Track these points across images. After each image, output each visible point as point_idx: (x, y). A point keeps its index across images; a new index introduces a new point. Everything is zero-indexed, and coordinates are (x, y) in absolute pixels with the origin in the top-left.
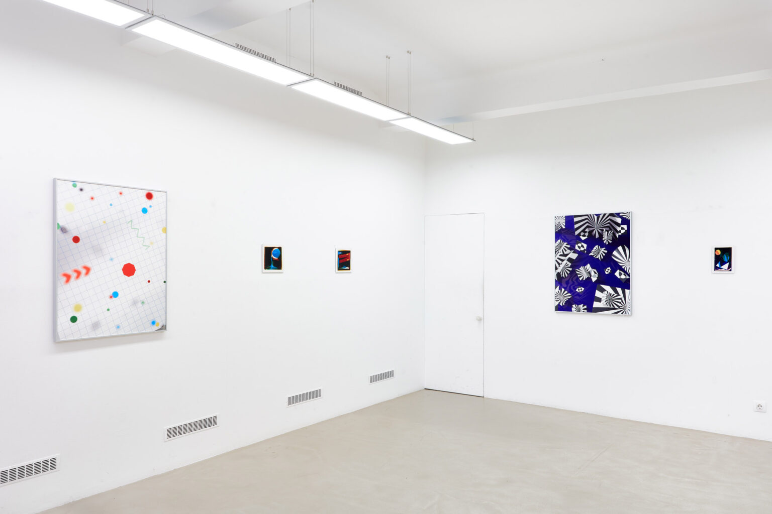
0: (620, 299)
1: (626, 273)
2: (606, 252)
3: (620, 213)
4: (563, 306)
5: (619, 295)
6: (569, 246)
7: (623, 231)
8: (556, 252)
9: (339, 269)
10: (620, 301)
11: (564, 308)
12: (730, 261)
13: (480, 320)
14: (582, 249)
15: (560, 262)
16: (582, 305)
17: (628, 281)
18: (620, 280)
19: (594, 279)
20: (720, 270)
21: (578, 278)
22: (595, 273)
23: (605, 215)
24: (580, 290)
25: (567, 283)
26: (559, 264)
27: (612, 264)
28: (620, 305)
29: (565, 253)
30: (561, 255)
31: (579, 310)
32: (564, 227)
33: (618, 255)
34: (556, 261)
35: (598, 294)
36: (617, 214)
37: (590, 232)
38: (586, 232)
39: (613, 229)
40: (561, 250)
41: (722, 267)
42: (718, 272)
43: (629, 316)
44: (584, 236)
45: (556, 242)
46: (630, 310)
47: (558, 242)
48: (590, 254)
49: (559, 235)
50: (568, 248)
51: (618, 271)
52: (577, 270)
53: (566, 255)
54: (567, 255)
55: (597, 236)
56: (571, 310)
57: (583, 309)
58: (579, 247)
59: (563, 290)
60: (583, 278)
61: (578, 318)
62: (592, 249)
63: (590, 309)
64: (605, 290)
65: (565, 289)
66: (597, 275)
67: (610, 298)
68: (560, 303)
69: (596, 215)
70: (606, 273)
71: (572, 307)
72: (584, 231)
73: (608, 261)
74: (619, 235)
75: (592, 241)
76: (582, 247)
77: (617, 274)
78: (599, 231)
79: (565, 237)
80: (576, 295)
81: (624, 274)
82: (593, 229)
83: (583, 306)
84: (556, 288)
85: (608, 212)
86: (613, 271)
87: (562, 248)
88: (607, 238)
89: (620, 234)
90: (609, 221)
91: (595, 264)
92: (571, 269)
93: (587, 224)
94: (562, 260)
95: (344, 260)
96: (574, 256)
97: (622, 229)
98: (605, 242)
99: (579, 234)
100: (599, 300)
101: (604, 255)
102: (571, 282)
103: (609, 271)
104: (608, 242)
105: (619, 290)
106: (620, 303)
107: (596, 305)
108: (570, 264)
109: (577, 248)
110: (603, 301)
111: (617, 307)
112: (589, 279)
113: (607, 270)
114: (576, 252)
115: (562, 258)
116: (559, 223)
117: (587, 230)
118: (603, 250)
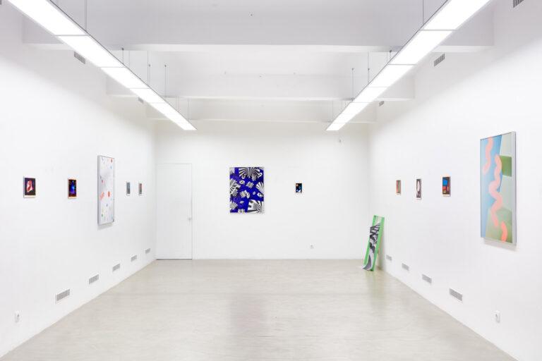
0: (260, 206)
1: (262, 194)
5: (259, 204)
8: (230, 184)
11: (235, 211)
12: (301, 189)
13: (190, 219)
17: (263, 197)
18: (259, 197)
19: (248, 197)
21: (241, 197)
22: (249, 194)
23: (252, 168)
24: (242, 202)
25: (236, 199)
26: (232, 190)
27: (256, 190)
31: (241, 212)
32: (234, 173)
33: (258, 186)
34: (230, 188)
35: (250, 204)
36: (258, 167)
39: (256, 174)
40: (233, 184)
41: (298, 191)
42: (297, 193)
43: (264, 214)
44: (243, 177)
45: (230, 179)
46: (264, 211)
49: (232, 176)
50: (236, 183)
52: (241, 193)
53: (235, 186)
55: (249, 178)
56: (237, 212)
59: (234, 202)
60: (243, 197)
61: (241, 215)
62: (247, 183)
63: (246, 211)
64: (253, 202)
67: (255, 206)
68: (232, 208)
69: (249, 168)
71: (238, 210)
72: (243, 175)
73: (254, 189)
74: (259, 177)
75: (247, 180)
76: (242, 182)
77: (258, 194)
78: (250, 175)
79: (234, 177)
80: (240, 205)
82: (248, 174)
83: (243, 210)
84: (230, 202)
85: (254, 167)
86: (257, 193)
87: (233, 182)
88: (254, 178)
90: (254, 171)
91: (250, 190)
92: (237, 193)
93: (245, 172)
96: (239, 186)
97: (260, 175)
98: (253, 180)
99: (241, 176)
100: (250, 207)
101: (252, 186)
105: (259, 202)
107: (249, 209)
108: (237, 190)
110: (252, 207)
111: (258, 209)
112: (246, 197)
113: (254, 193)
114: (240, 184)
115: (233, 187)
116: (232, 171)
117: (245, 175)
118: (252, 184)
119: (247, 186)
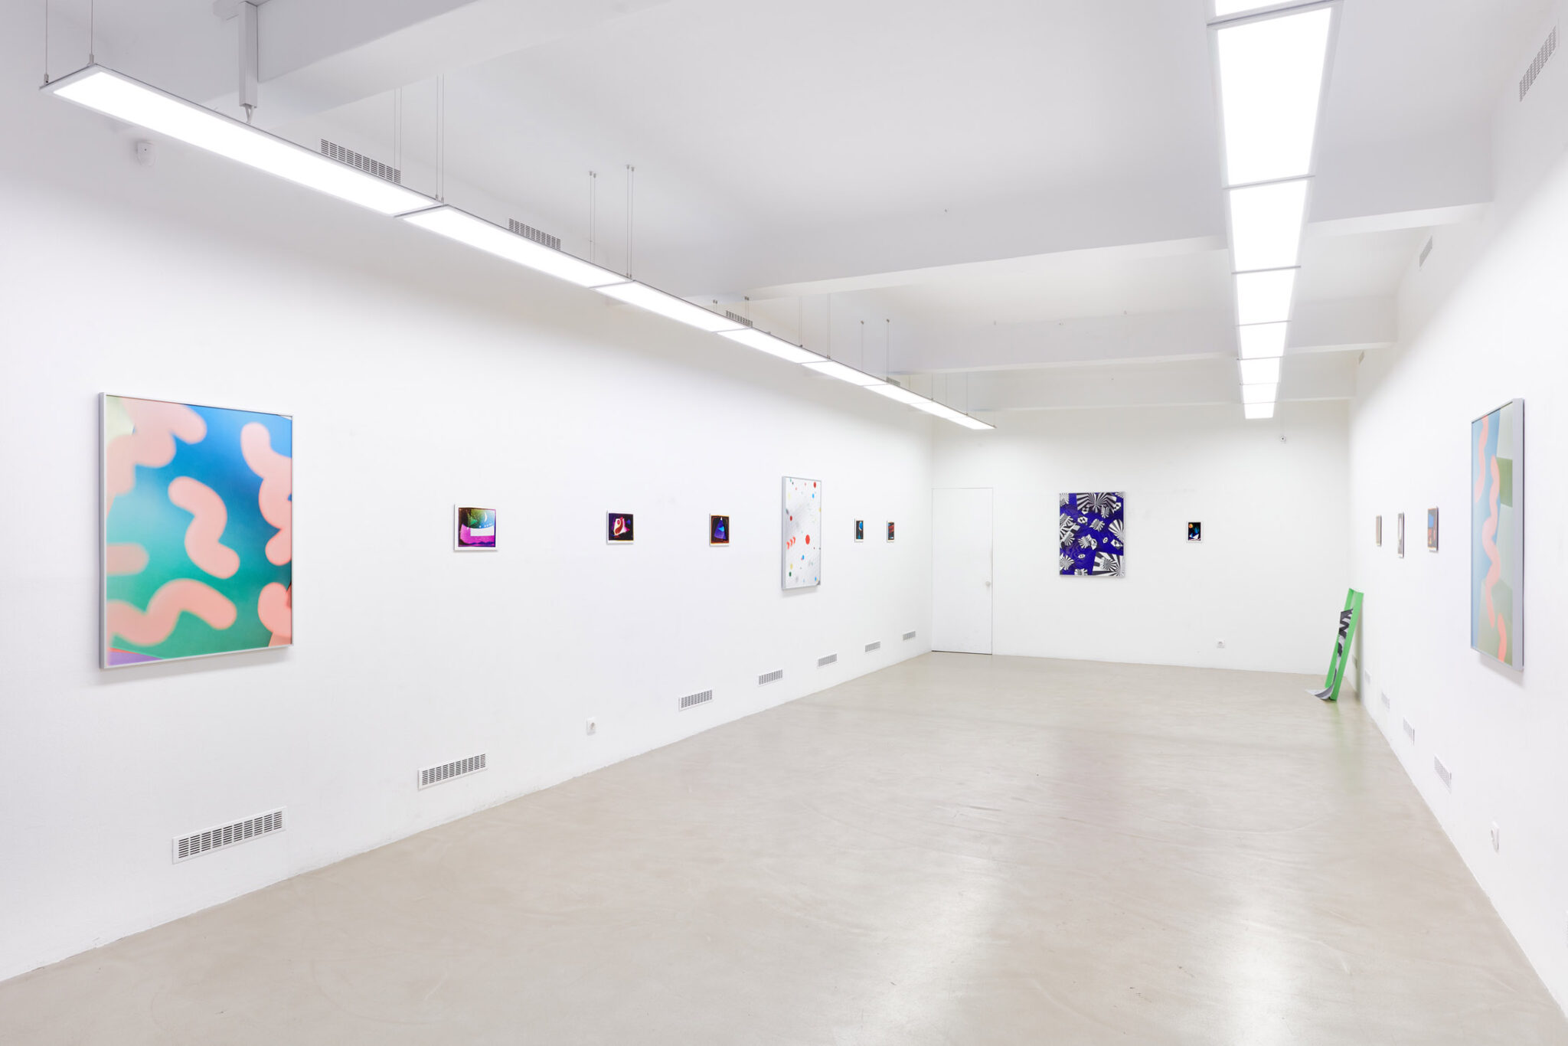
0: (1116, 563)
1: (1120, 542)
2: (1104, 524)
3: (1115, 493)
4: (1067, 570)
5: (1114, 560)
6: (1072, 519)
7: (1118, 508)
8: (1060, 524)
9: (889, 539)
10: (1115, 565)
11: (1068, 572)
12: (1199, 533)
13: (988, 585)
14: (1084, 522)
15: (1064, 532)
17: (1122, 548)
18: (1115, 548)
19: (1094, 548)
20: (1192, 539)
21: (1080, 547)
22: (1095, 542)
23: (1103, 494)
24: (1082, 556)
25: (1071, 550)
26: (1064, 535)
27: (1109, 534)
28: (1114, 568)
29: (1069, 525)
30: (1065, 527)
31: (1080, 574)
32: (1067, 503)
33: (1114, 527)
34: (1061, 532)
35: (1097, 560)
36: (1112, 493)
37: (1091, 508)
38: (1087, 508)
39: (1109, 506)
40: (1065, 523)
41: (1194, 537)
42: (1190, 541)
43: (1123, 577)
44: (1085, 511)
45: (1060, 515)
46: (1124, 573)
47: (1062, 516)
49: (1064, 509)
50: (1072, 521)
51: (1114, 541)
52: (1079, 539)
53: (1070, 527)
55: (1096, 511)
56: (1073, 574)
57: (1084, 573)
58: (1081, 520)
59: (1067, 556)
60: (1084, 547)
61: (1080, 581)
62: (1092, 522)
63: (1090, 573)
64: (1103, 556)
65: (1069, 556)
66: (1096, 544)
67: (1107, 563)
68: (1064, 568)
69: (1096, 494)
70: (1104, 542)
71: (1074, 571)
72: (1085, 507)
73: (1106, 532)
74: (1115, 511)
75: (1093, 515)
76: (1083, 520)
77: (1113, 543)
78: (1098, 506)
79: (1068, 511)
80: (1078, 561)
82: (1093, 505)
83: (1084, 570)
84: (1060, 555)
85: (1106, 491)
86: (1110, 540)
87: (1066, 521)
88: (1104, 513)
90: (1106, 499)
91: (1096, 535)
92: (1073, 539)
93: (1088, 501)
94: (1066, 531)
95: (891, 531)
96: (1077, 528)
98: (1103, 516)
99: (1081, 509)
100: (1098, 565)
101: (1102, 527)
102: (1073, 550)
103: (1106, 540)
104: (1106, 516)
105: (1115, 556)
107: (1095, 569)
108: (1073, 535)
109: (1079, 521)
110: (1101, 566)
111: (1112, 570)
112: (1089, 548)
113: (1104, 540)
114: (1078, 524)
115: (1066, 529)
116: (1063, 500)
117: (1088, 506)
118: (1101, 523)
119: (1091, 526)
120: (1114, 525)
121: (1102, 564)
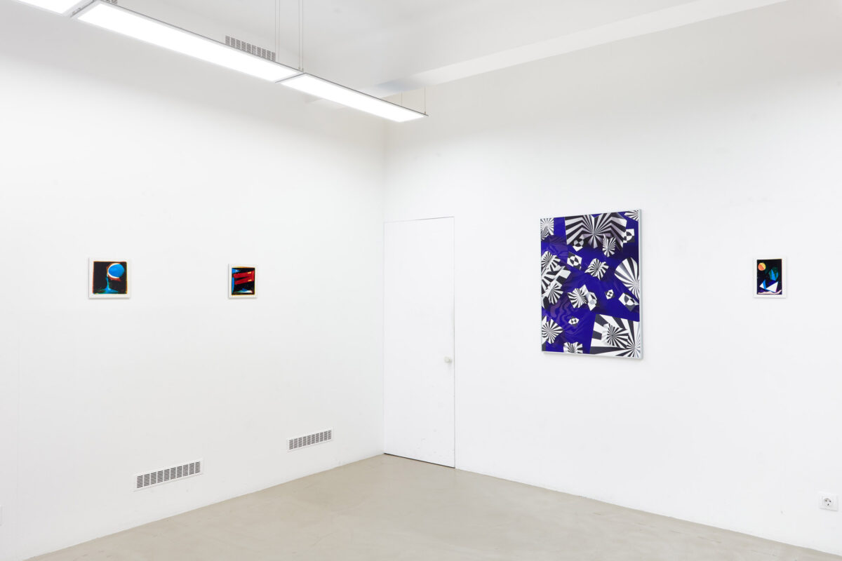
0: (627, 335)
1: (634, 298)
2: (607, 267)
3: (624, 212)
4: (552, 344)
5: (624, 329)
6: (559, 260)
7: (629, 238)
8: (542, 268)
9: (233, 293)
10: (626, 337)
11: (553, 347)
12: (779, 280)
13: (450, 362)
14: (576, 264)
15: (548, 282)
16: (577, 343)
17: (637, 308)
18: (625, 308)
19: (592, 307)
20: (764, 293)
21: (571, 305)
22: (593, 298)
23: (605, 215)
24: (574, 321)
25: (557, 311)
26: (547, 285)
27: (616, 285)
28: (626, 343)
29: (555, 270)
30: (548, 273)
31: (572, 351)
32: (552, 234)
33: (623, 271)
34: (543, 281)
35: (597, 327)
36: (620, 213)
37: (586, 240)
38: (581, 240)
39: (616, 235)
40: (548, 266)
41: (768, 289)
42: (761, 296)
43: (640, 359)
44: (578, 245)
45: (542, 255)
46: (639, 351)
47: (544, 255)
48: (586, 272)
49: (547, 244)
50: (558, 263)
51: (623, 295)
52: (570, 293)
53: (555, 273)
54: (557, 272)
55: (595, 245)
56: (562, 350)
57: (578, 349)
58: (572, 262)
59: (552, 321)
60: (577, 305)
61: (571, 360)
62: (589, 264)
63: (587, 349)
64: (607, 323)
65: (555, 320)
66: (595, 301)
67: (613, 334)
68: (548, 340)
69: (594, 215)
70: (608, 298)
71: (563, 346)
72: (578, 238)
73: (610, 280)
74: (624, 244)
75: (590, 252)
76: (575, 261)
77: (622, 299)
78: (598, 238)
79: (553, 247)
80: (569, 329)
81: (632, 300)
82: (590, 235)
83: (578, 345)
84: (543, 319)
85: (609, 211)
86: (617, 295)
87: (550, 263)
88: (608, 248)
89: (625, 242)
90: (611, 224)
91: (594, 285)
92: (561, 292)
93: (582, 229)
94: (551, 280)
95: (243, 281)
96: (565, 274)
97: (628, 235)
98: (605, 253)
99: (572, 243)
100: (599, 336)
101: (604, 272)
102: (561, 311)
103: (612, 295)
104: (610, 253)
105: (625, 322)
106: (626, 340)
107: (595, 343)
108: (560, 285)
109: (569, 262)
110: (604, 338)
111: (622, 347)
112: (585, 306)
113: (608, 294)
114: (568, 268)
115: (551, 277)
116: (546, 228)
117: (582, 237)
118: (603, 264)
119: (588, 271)
120: (624, 268)
121: (605, 335)
